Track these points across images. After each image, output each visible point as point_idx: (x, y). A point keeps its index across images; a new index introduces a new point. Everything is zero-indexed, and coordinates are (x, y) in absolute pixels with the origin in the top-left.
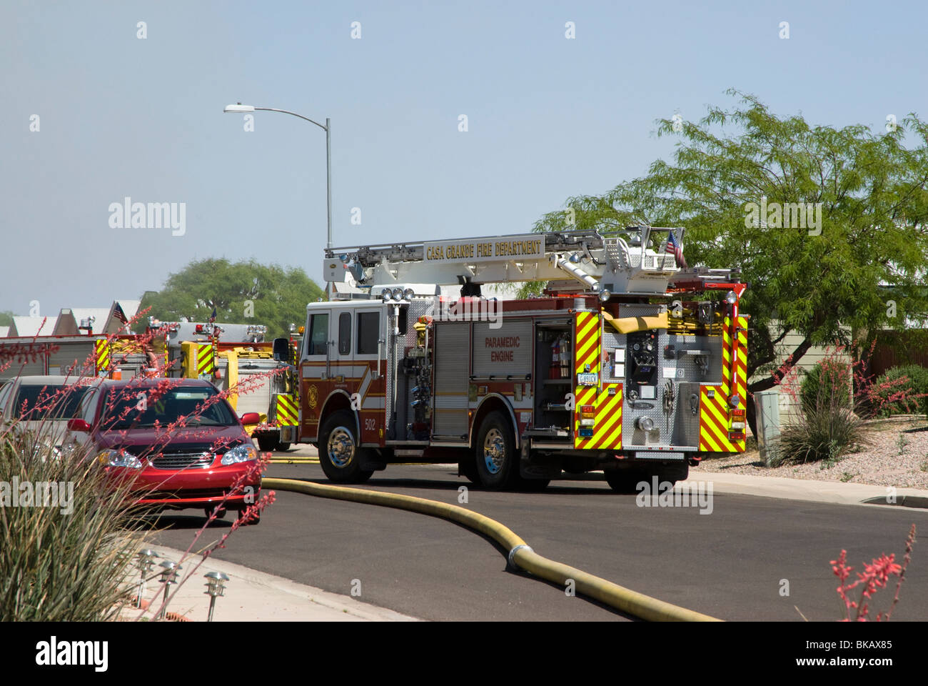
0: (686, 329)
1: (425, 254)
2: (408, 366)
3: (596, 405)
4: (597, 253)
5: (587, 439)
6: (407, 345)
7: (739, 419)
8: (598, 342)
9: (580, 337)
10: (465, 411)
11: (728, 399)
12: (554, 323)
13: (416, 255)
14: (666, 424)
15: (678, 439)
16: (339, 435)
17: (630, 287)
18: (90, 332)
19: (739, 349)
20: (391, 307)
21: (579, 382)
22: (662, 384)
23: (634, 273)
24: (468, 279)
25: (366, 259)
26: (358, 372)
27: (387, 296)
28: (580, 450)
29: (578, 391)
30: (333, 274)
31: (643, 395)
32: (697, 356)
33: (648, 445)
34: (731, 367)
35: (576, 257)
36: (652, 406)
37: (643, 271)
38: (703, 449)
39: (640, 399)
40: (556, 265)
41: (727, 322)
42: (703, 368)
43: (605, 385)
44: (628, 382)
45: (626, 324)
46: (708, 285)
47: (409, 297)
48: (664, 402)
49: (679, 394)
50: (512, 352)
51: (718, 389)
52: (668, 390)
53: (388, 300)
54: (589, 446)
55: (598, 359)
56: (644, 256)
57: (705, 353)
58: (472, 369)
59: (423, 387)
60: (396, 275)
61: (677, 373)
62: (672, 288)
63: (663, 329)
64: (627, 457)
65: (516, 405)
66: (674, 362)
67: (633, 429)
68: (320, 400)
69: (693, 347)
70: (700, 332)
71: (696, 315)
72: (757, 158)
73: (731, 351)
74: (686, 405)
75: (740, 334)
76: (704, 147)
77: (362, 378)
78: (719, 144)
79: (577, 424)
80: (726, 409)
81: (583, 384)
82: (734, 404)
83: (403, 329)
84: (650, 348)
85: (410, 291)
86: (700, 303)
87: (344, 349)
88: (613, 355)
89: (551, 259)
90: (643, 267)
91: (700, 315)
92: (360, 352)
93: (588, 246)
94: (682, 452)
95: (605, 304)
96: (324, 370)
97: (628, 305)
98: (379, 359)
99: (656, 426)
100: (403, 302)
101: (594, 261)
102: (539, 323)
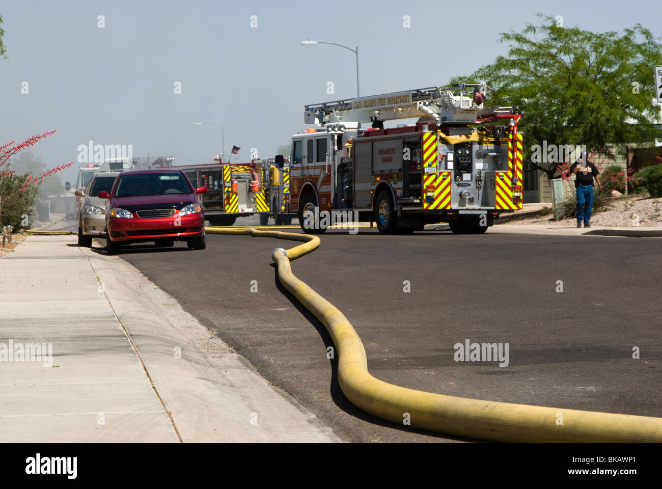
0: (489, 141)
1: (353, 106)
2: (343, 168)
3: (435, 184)
4: (439, 101)
5: (431, 204)
6: (342, 157)
7: (518, 190)
8: (436, 149)
9: (425, 147)
10: (370, 191)
11: (512, 180)
12: (412, 139)
13: (349, 106)
14: (478, 195)
15: (485, 203)
16: (309, 207)
17: (456, 118)
18: (221, 162)
19: (517, 151)
20: (333, 135)
21: (425, 172)
22: (475, 172)
23: (457, 110)
24: (376, 118)
25: (325, 110)
26: (317, 172)
27: (330, 129)
28: (427, 210)
29: (425, 177)
30: (309, 119)
31: (464, 179)
32: (494, 157)
33: (468, 206)
34: (513, 162)
35: (427, 103)
36: (469, 185)
37: (461, 109)
38: (498, 208)
39: (462, 181)
40: (418, 109)
41: (511, 136)
42: (498, 162)
43: (441, 173)
44: (455, 172)
45: (453, 139)
46: (498, 116)
47: (342, 129)
48: (476, 183)
49: (485, 178)
50: (392, 157)
51: (506, 174)
52: (478, 175)
53: (330, 131)
54: (432, 207)
55: (436, 159)
56: (462, 101)
57: (499, 154)
58: (372, 168)
59: (350, 179)
60: (340, 119)
61: (483, 166)
62: (480, 118)
63: (475, 141)
64: (454, 214)
65: (394, 186)
66: (482, 160)
67: (459, 198)
68: (299, 188)
69: (492, 151)
70: (497, 143)
71: (494, 133)
72: (554, 51)
73: (513, 153)
74: (489, 184)
75: (518, 143)
76: (526, 47)
77: (319, 175)
78: (534, 44)
79: (425, 195)
80: (511, 186)
81: (428, 173)
82: (515, 182)
83: (340, 147)
84: (468, 152)
85: (343, 126)
86: (496, 126)
87: (310, 160)
88: (446, 157)
89: (415, 105)
90: (462, 107)
91: (496, 133)
92: (318, 161)
93: (433, 97)
94: (485, 210)
95: (439, 128)
96: (300, 172)
97: (454, 129)
98: (327, 164)
99: (472, 196)
100: (339, 132)
101: (437, 105)
102: (405, 140)
